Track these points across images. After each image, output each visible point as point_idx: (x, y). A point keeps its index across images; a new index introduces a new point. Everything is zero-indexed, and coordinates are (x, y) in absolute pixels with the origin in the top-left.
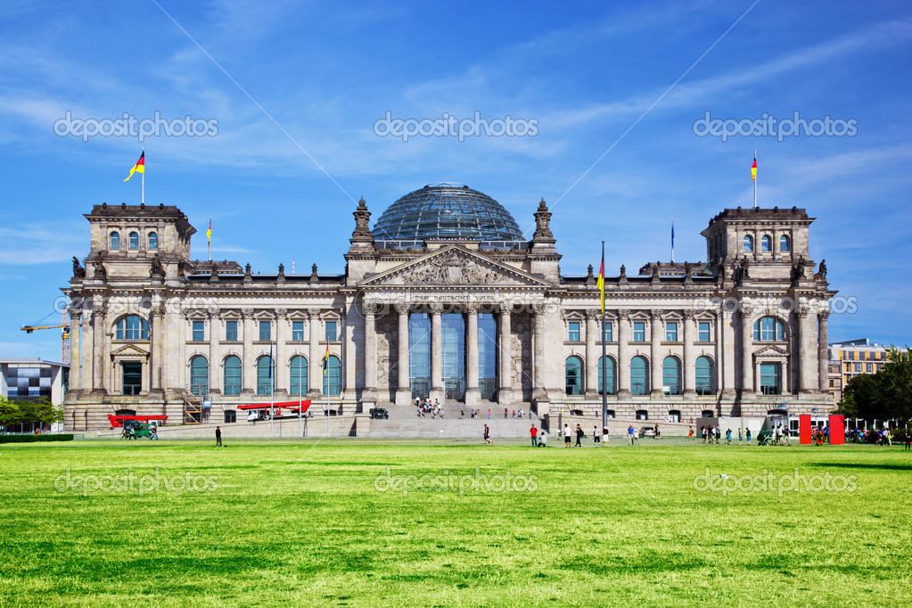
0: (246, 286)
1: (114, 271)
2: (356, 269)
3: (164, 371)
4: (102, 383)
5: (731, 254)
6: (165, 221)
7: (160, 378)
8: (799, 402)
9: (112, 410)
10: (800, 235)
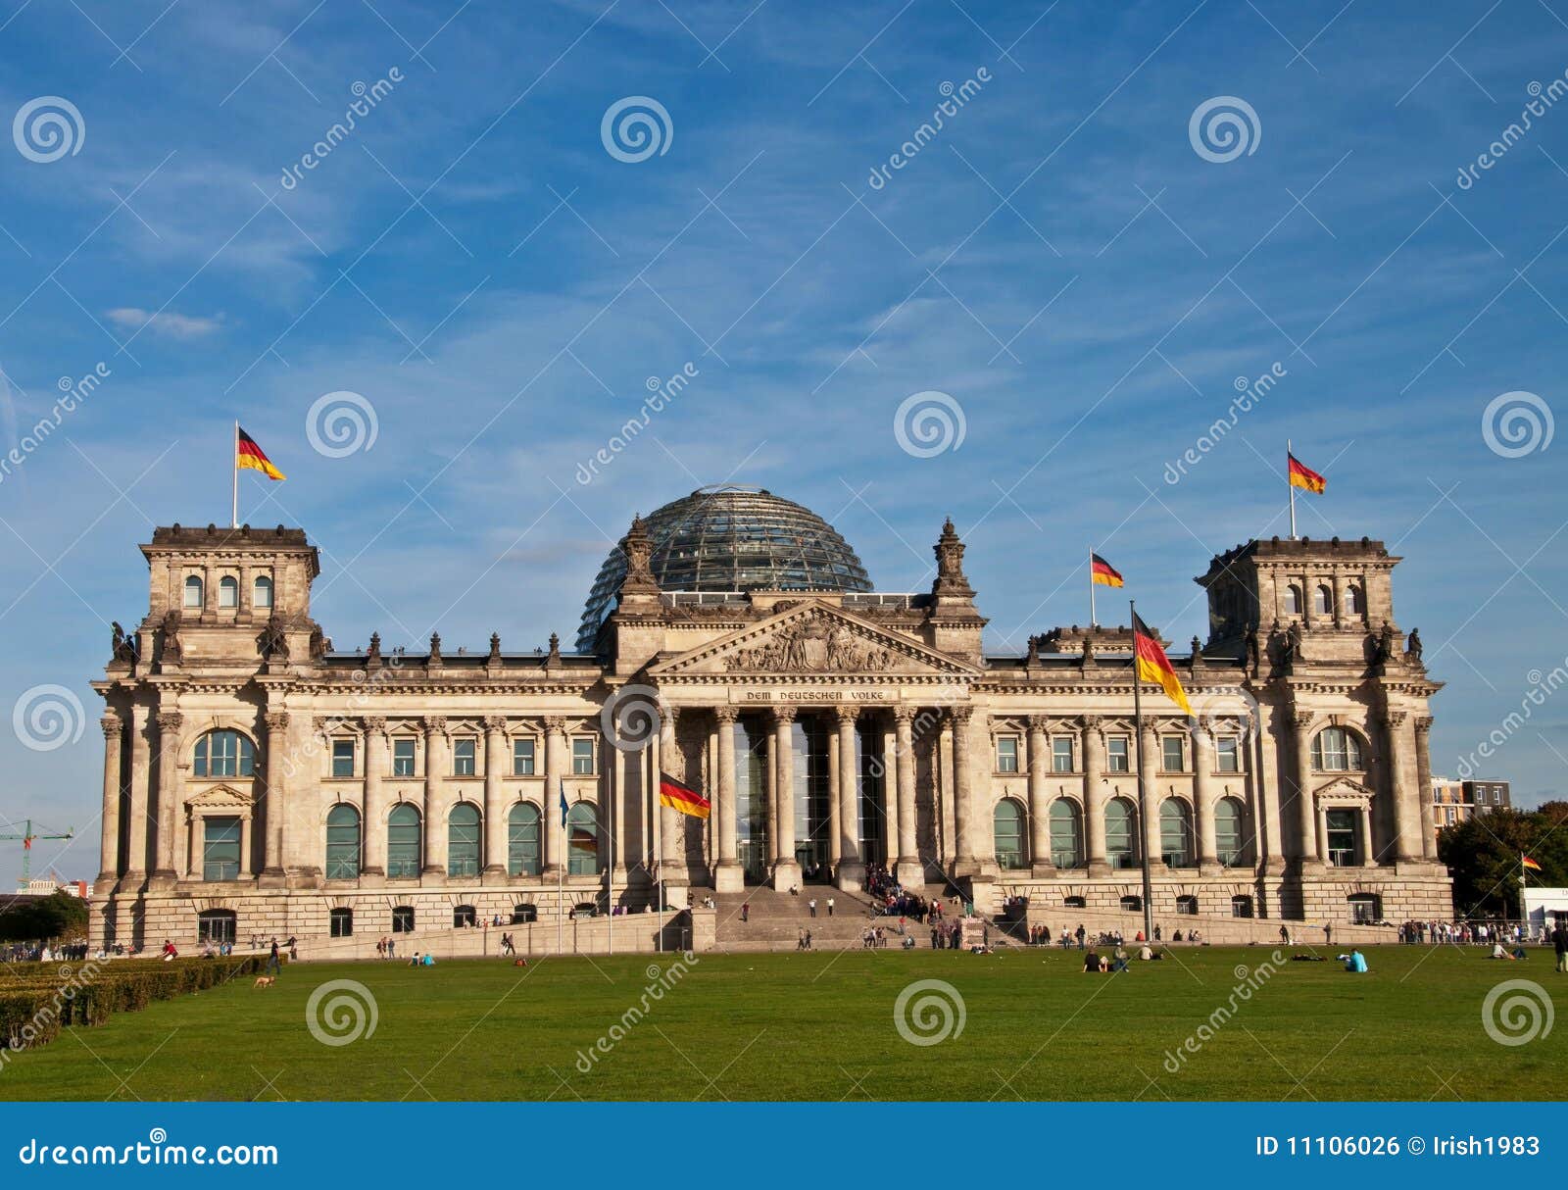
0: (432, 674)
1: (194, 648)
2: (634, 644)
3: (285, 833)
4: (171, 861)
5: (1267, 619)
6: (288, 556)
7: (280, 848)
8: (1398, 879)
9: (192, 910)
10: (1377, 586)
